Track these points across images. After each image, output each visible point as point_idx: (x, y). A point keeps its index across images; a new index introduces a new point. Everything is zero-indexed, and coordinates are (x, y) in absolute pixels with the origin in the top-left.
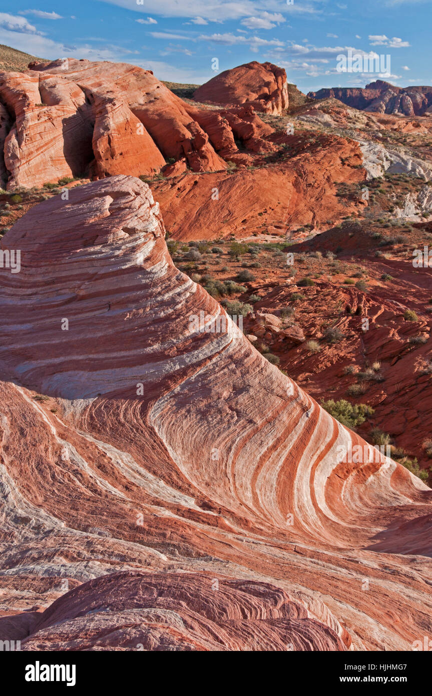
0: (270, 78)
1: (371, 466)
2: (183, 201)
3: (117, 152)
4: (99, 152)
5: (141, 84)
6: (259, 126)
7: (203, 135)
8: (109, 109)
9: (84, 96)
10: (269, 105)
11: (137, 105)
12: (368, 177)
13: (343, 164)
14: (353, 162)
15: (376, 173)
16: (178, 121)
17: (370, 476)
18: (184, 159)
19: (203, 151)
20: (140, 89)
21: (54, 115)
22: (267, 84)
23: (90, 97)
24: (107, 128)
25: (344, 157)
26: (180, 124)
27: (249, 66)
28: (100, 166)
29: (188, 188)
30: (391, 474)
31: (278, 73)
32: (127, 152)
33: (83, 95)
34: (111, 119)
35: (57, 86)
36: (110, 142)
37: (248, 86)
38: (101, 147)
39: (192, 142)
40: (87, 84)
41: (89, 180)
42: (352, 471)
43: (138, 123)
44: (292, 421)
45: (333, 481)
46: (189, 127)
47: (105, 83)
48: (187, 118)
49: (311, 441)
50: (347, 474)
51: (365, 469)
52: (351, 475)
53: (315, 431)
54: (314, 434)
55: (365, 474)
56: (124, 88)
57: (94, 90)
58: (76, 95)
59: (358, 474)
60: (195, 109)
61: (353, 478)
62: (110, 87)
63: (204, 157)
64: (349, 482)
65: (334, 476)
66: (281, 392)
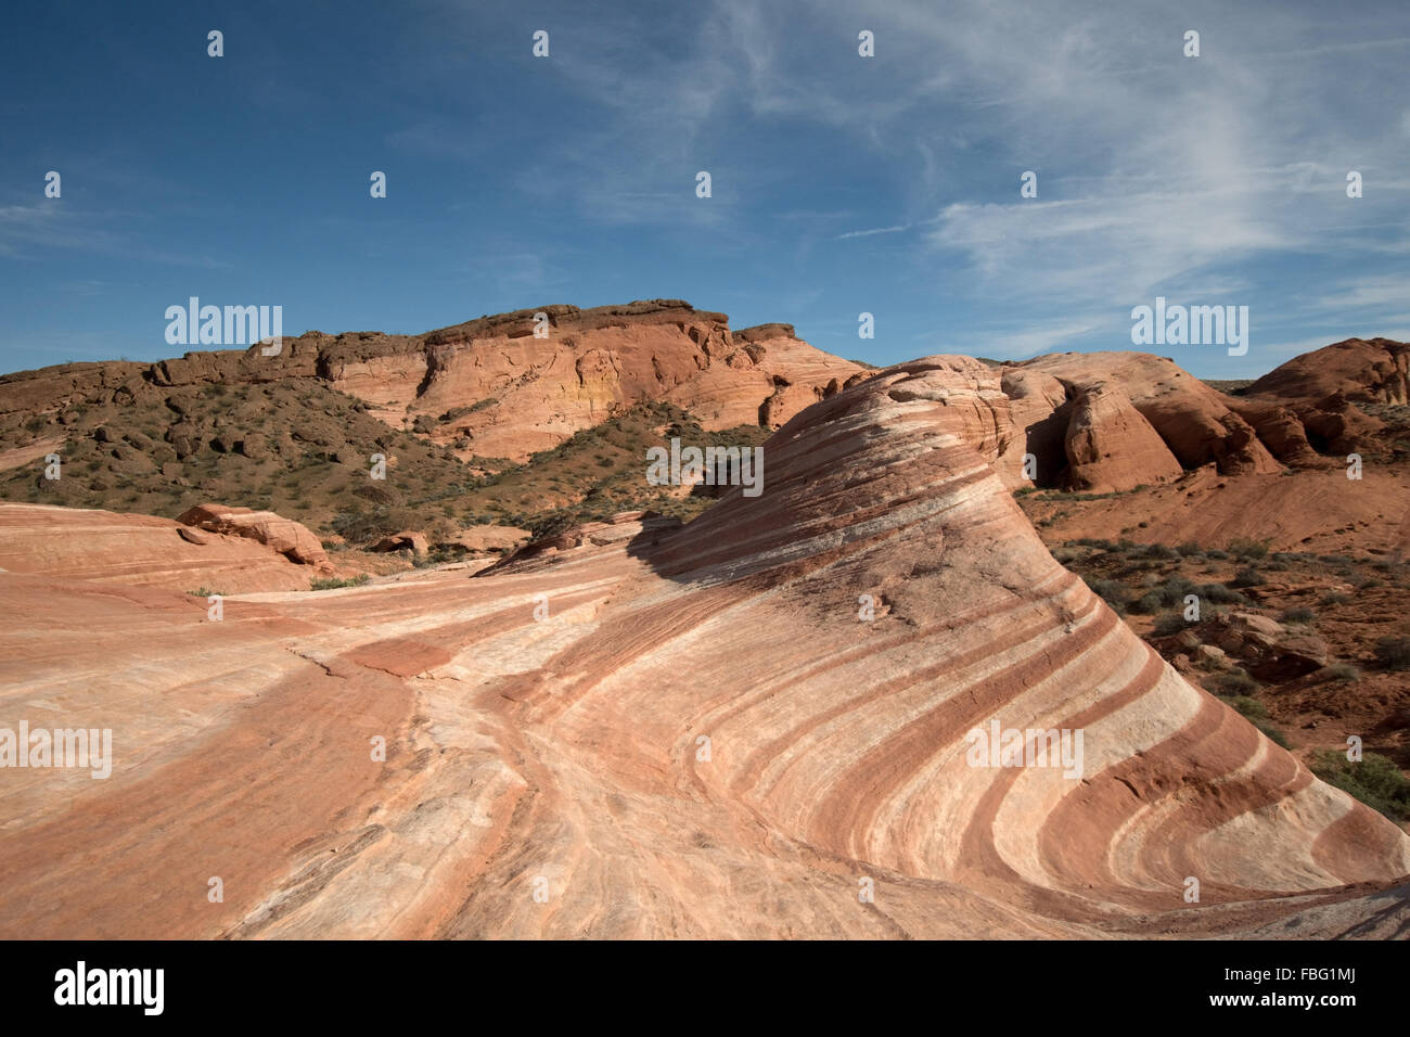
0: (1386, 358)
1: (1250, 787)
2: (1197, 510)
3: (1101, 453)
4: (1074, 454)
5: (1150, 373)
6: (1356, 421)
7: (1245, 429)
8: (1093, 399)
9: (1063, 389)
10: (1382, 395)
11: (1143, 399)
16: (1204, 413)
17: (1241, 813)
18: (1214, 464)
19: (1245, 452)
20: (1148, 379)
21: (1014, 411)
22: (1378, 367)
23: (1071, 391)
24: (1087, 422)
26: (1208, 416)
27: (1342, 347)
28: (1076, 471)
29: (1207, 493)
30: (1325, 824)
32: (1116, 454)
33: (1061, 388)
34: (1094, 411)
35: (1025, 379)
36: (1090, 439)
37: (1342, 372)
38: (1078, 447)
39: (1227, 440)
40: (1070, 377)
41: (1057, 491)
42: (1178, 784)
43: (1139, 417)
44: (1014, 634)
45: (1100, 794)
46: (1222, 421)
47: (1096, 374)
48: (1223, 411)
49: (1048, 680)
50: (1156, 788)
51: (1224, 790)
52: (1169, 796)
53: (1071, 663)
54: (1066, 667)
55: (1223, 802)
56: (1124, 379)
57: (1078, 382)
58: (1051, 388)
59: (1200, 798)
60: (1240, 402)
61: (1177, 804)
62: (1100, 377)
63: (1248, 460)
64: (1156, 813)
65: (1111, 781)
66: (1016, 581)
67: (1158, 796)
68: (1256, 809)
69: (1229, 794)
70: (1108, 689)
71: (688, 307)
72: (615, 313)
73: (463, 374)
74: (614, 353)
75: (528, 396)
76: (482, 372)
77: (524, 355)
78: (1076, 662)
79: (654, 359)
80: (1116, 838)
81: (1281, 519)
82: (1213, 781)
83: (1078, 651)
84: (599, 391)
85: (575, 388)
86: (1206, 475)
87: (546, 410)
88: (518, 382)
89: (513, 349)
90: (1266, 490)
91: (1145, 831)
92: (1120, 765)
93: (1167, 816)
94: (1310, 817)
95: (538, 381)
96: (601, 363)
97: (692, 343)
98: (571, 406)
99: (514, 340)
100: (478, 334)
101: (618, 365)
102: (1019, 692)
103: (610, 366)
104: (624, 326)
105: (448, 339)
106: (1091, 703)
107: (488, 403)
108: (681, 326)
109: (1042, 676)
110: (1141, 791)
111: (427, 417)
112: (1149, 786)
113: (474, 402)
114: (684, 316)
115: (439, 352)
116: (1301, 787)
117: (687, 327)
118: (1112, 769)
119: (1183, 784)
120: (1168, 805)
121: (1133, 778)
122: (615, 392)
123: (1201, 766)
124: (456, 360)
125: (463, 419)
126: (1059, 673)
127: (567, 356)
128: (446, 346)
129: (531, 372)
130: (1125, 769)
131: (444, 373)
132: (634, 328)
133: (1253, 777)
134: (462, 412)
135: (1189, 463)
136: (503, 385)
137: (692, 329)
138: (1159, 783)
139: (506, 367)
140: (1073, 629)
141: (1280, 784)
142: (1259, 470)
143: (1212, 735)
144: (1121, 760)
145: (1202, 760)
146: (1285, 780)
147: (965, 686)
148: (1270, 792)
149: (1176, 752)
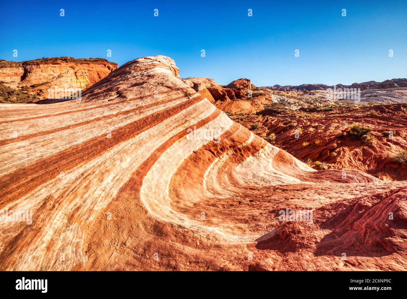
0: (246, 82)
1: (250, 147)
5: (209, 82)
6: (242, 93)
7: (225, 93)
8: (199, 86)
10: (246, 88)
11: (208, 87)
12: (274, 103)
13: (266, 99)
14: (269, 99)
15: (276, 101)
16: (219, 90)
17: (248, 156)
18: (220, 99)
22: (245, 83)
25: (266, 98)
27: (240, 80)
29: (219, 105)
30: (273, 156)
31: (248, 81)
33: (193, 84)
34: (199, 88)
37: (240, 84)
39: (222, 95)
40: (195, 82)
42: (228, 149)
43: (207, 90)
44: (167, 99)
45: (200, 156)
46: (222, 91)
47: (200, 81)
48: (222, 90)
49: (180, 113)
50: (221, 152)
51: (243, 149)
52: (225, 153)
53: (189, 108)
54: (187, 109)
55: (243, 154)
56: (205, 83)
57: (196, 83)
58: (191, 84)
59: (235, 153)
60: (225, 89)
61: (228, 157)
62: (201, 82)
63: (226, 99)
64: (221, 161)
65: (204, 150)
66: (170, 85)
67: (221, 154)
68: (253, 154)
69: (244, 151)
70: (203, 117)
71: (107, 61)
72: (85, 60)
73: (37, 74)
74: (86, 71)
75: (60, 81)
76: (44, 74)
77: (58, 70)
78: (191, 108)
79: (98, 73)
80: (207, 173)
81: (231, 109)
82: (239, 146)
83: (192, 104)
84: (82, 81)
85: (75, 80)
86: (219, 102)
87: (66, 85)
88: (57, 77)
89: (54, 68)
90: (229, 104)
91: (217, 168)
92: (207, 144)
93: (225, 161)
94: (268, 155)
95: (63, 77)
96: (83, 73)
97: (109, 70)
98: (74, 85)
99: (54, 65)
100: (41, 63)
101: (88, 74)
102: (167, 118)
103: (85, 74)
104: (88, 64)
105: (31, 64)
106: (197, 122)
107: (47, 83)
108: (105, 65)
109: (177, 112)
110: (215, 153)
111: (26, 86)
112: (218, 151)
113: (43, 82)
114: (106, 63)
115: (28, 67)
116: (265, 145)
117: (107, 66)
118: (204, 146)
119: (229, 149)
120: (225, 157)
121: (212, 149)
122: (87, 81)
123: (236, 142)
124: (34, 70)
125: (39, 87)
126: (184, 111)
127: (72, 71)
128: (30, 66)
129: (61, 75)
130: (209, 146)
131: (31, 74)
132: (92, 65)
133: (252, 144)
134: (38, 85)
135: (216, 99)
136: (52, 78)
137: (108, 66)
138: (221, 149)
139: (52, 73)
140: (191, 98)
141: (259, 145)
142: (228, 101)
143: (237, 131)
144: (208, 142)
145: (236, 140)
146: (261, 143)
147: (142, 116)
148: (257, 148)
149: (227, 137)
